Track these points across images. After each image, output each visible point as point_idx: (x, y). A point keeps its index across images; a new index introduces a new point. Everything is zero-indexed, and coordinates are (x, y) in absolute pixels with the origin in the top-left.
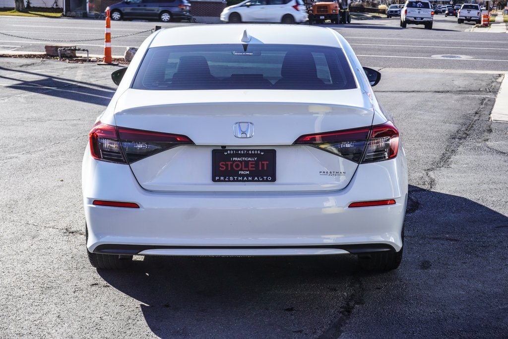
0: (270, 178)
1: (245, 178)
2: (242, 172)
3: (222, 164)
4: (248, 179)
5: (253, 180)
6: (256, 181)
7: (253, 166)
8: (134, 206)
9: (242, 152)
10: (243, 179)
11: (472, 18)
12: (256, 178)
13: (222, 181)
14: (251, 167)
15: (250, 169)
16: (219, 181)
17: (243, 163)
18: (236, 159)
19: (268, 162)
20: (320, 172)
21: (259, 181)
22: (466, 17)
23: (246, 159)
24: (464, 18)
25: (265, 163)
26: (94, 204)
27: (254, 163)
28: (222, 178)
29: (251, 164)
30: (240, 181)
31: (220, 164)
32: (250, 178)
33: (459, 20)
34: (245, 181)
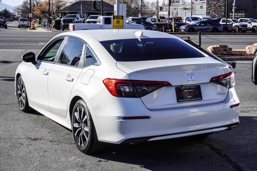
0: (200, 98)
1: (191, 99)
2: (189, 97)
3: (181, 94)
4: (192, 99)
5: (194, 100)
6: (195, 100)
7: (193, 93)
8: (148, 117)
9: (188, 88)
10: (190, 100)
11: (25, 25)
12: (195, 99)
13: (182, 102)
14: (192, 94)
15: (192, 95)
16: (181, 102)
17: (189, 92)
18: (186, 91)
19: (198, 91)
20: (217, 94)
21: (196, 100)
22: (22, 25)
23: (189, 90)
24: (21, 25)
25: (197, 91)
26: (122, 119)
27: (193, 92)
28: (182, 100)
29: (192, 93)
30: (189, 101)
31: (180, 94)
32: (193, 99)
33: (19, 26)
34: (191, 101)
